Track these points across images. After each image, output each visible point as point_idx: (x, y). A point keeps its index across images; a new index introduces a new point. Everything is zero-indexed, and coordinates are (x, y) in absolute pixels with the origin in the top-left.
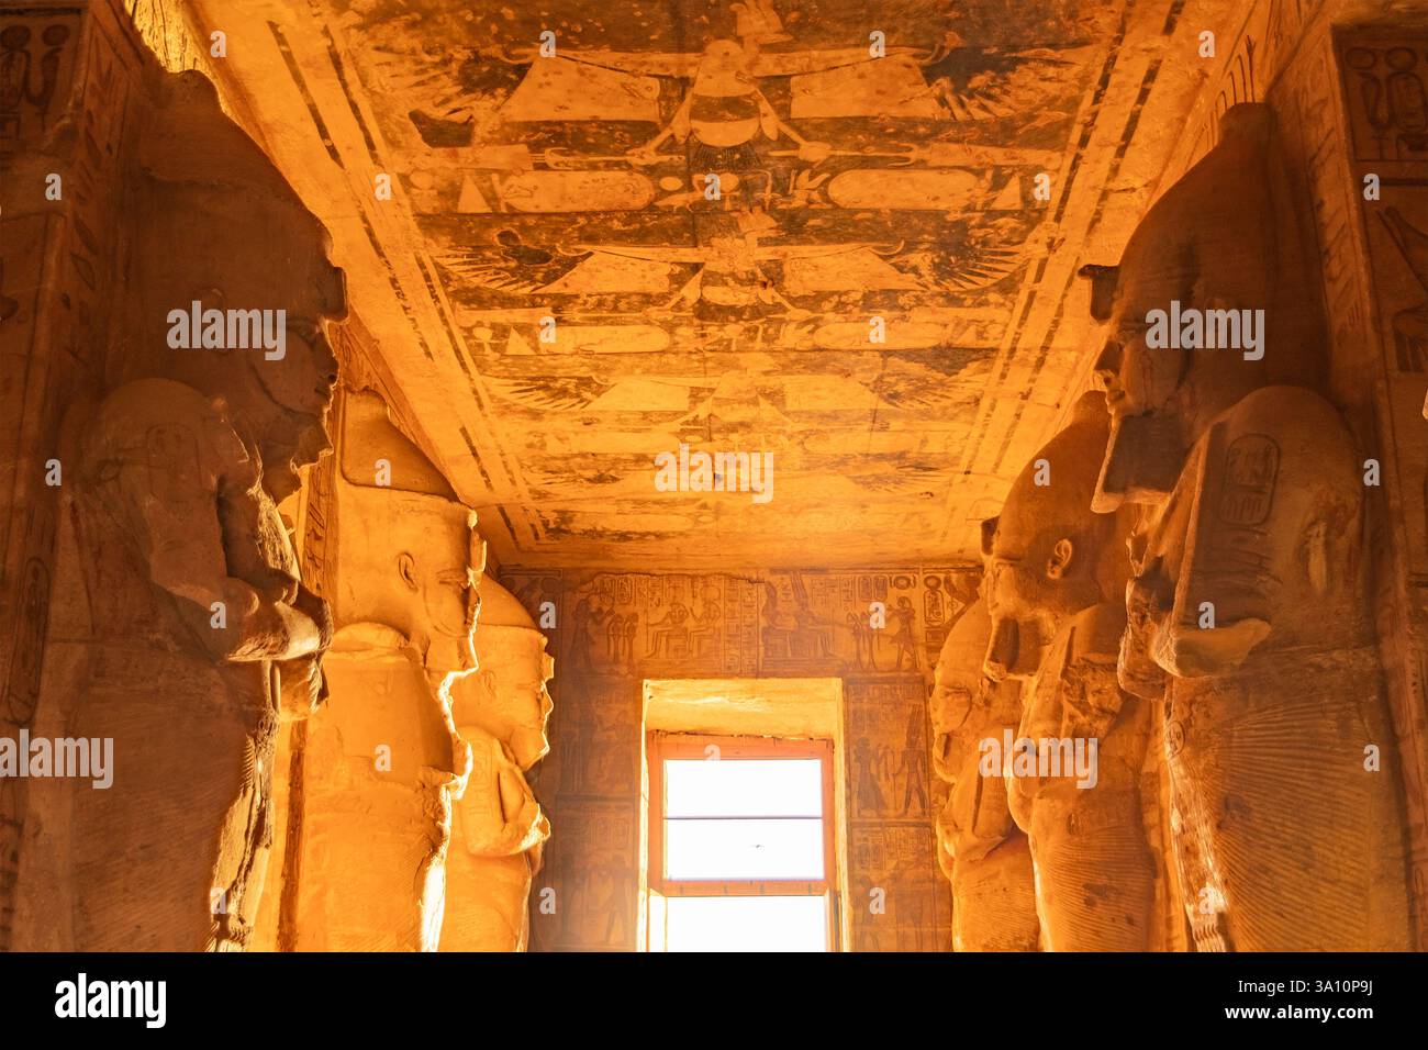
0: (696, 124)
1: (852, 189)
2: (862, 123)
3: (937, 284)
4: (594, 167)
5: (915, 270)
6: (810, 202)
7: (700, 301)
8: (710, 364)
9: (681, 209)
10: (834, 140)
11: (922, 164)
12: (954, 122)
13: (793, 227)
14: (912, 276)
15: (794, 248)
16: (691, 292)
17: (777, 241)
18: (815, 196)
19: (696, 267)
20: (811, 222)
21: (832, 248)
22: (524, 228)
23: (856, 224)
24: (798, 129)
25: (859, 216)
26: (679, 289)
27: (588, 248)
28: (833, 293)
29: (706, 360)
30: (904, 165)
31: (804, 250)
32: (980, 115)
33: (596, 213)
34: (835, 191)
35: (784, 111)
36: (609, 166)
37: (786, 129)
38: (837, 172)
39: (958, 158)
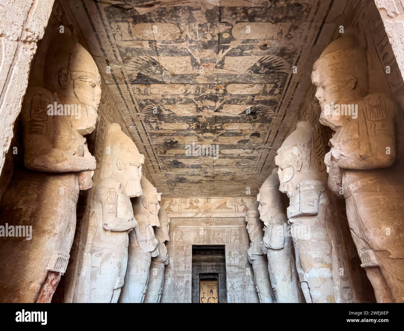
0: (213, 136)
1: (185, 126)
2: (185, 136)
3: (159, 106)
4: (232, 130)
5: (166, 110)
6: (192, 124)
7: (216, 102)
8: (216, 79)
9: (218, 123)
10: (189, 133)
11: (174, 130)
12: (170, 136)
13: (195, 119)
14: (166, 108)
15: (194, 115)
16: (218, 104)
17: (199, 116)
18: (191, 124)
19: (216, 111)
20: (191, 120)
21: (186, 115)
22: (250, 120)
23: (182, 120)
24: (196, 135)
25: (182, 121)
26: (221, 105)
27: (239, 116)
28: (183, 104)
29: (217, 81)
30: (177, 130)
31: (191, 115)
32: (166, 137)
33: (235, 122)
34: (188, 126)
35: (199, 137)
36: (230, 130)
38: (188, 129)
39: (166, 131)
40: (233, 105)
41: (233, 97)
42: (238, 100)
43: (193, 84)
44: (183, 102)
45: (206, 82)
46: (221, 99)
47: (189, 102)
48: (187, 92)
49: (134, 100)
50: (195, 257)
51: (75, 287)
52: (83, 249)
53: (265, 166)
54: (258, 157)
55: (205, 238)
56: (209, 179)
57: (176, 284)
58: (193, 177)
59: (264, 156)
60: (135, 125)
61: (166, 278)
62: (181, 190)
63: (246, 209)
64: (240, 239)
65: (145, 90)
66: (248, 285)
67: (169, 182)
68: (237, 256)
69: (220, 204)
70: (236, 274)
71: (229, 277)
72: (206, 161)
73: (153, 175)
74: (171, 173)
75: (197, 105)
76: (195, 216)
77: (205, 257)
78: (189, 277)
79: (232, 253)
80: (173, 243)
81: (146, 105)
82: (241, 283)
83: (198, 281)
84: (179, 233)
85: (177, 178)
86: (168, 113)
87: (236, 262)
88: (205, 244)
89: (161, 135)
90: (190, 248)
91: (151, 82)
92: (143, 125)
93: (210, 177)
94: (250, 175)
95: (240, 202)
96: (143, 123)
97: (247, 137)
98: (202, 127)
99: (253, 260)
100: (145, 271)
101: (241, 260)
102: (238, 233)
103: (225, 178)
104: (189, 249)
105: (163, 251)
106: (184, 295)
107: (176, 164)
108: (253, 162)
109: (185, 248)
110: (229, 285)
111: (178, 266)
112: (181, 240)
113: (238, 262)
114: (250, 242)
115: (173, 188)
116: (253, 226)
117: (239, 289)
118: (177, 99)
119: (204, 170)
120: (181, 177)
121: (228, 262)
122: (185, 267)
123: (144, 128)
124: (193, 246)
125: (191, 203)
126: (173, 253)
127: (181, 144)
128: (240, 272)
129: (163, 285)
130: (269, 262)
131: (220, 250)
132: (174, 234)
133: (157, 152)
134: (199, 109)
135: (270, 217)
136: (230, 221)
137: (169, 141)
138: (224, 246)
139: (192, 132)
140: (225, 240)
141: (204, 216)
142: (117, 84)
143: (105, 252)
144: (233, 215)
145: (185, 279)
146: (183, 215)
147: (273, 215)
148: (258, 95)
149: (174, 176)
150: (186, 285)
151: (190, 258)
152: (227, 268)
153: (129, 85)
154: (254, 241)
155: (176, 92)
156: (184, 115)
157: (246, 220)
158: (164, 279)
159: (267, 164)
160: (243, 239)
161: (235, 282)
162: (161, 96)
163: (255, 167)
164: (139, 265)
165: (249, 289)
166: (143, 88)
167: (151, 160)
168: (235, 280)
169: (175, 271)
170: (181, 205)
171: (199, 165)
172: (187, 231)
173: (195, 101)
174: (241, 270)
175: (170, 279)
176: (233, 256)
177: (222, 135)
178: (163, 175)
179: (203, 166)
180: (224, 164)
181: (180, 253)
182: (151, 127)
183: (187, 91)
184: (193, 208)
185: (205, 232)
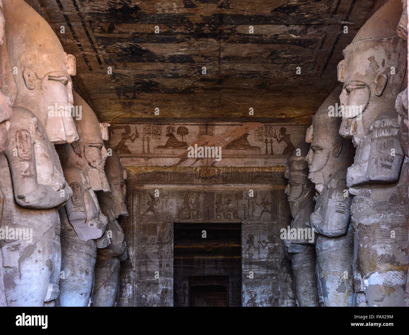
55: (201, 210)
56: (209, 85)
57: (144, 296)
59: (331, 40)
61: (124, 285)
66: (283, 298)
68: (264, 244)
69: (233, 139)
70: (262, 277)
71: (247, 284)
76: (178, 163)
80: (135, 218)
82: (271, 295)
84: (146, 199)
87: (262, 255)
88: (201, 220)
90: (170, 228)
93: (212, 80)
99: (293, 254)
102: (269, 199)
104: (168, 232)
109: (159, 229)
110: (246, 297)
111: (145, 264)
112: (150, 213)
113: (266, 256)
114: (291, 218)
115: (131, 104)
116: (299, 188)
121: (247, 255)
122: (161, 265)
124: (175, 224)
125: (171, 135)
126: (135, 239)
128: (268, 275)
132: (136, 200)
135: (327, 175)
138: (239, 226)
140: (241, 213)
141: (199, 163)
145: (161, 287)
146: (154, 162)
150: (163, 298)
151: (170, 247)
152: (244, 266)
154: (297, 217)
157: (287, 177)
158: (120, 287)
161: (258, 292)
168: (258, 290)
169: (140, 273)
170: (148, 139)
172: (163, 196)
174: (270, 272)
175: (131, 287)
181: (150, 238)
184: (174, 147)
185: (201, 198)
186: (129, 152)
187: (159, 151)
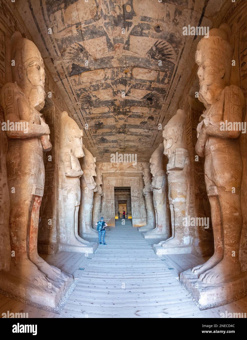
0: (124, 117)
1: (106, 110)
2: (107, 117)
3: (89, 94)
4: (137, 113)
5: (93, 96)
6: (111, 107)
7: (126, 86)
9: (127, 106)
10: (110, 115)
11: (100, 114)
12: (98, 119)
13: (112, 103)
14: (94, 95)
15: (112, 99)
17: (115, 100)
18: (110, 108)
19: (126, 95)
20: (110, 104)
21: (107, 99)
22: (148, 105)
23: (104, 104)
24: (114, 117)
26: (129, 89)
27: (141, 100)
28: (104, 89)
29: (126, 63)
30: (101, 113)
31: (110, 99)
32: (96, 120)
33: (139, 106)
34: (108, 109)
35: (115, 119)
36: (135, 113)
37: (115, 117)
38: (109, 112)
39: (95, 115)
40: (137, 90)
41: (138, 81)
42: (141, 85)
43: (110, 69)
44: (104, 87)
45: (119, 66)
46: (129, 83)
47: (108, 86)
48: (106, 77)
49: (73, 91)
50: (116, 193)
51: (57, 205)
52: (58, 187)
53: (155, 143)
54: (151, 135)
55: (121, 183)
56: (122, 150)
57: (107, 205)
58: (113, 149)
59: (155, 136)
60: (77, 113)
62: (107, 158)
63: (143, 169)
64: (140, 184)
65: (79, 80)
66: (142, 205)
67: (100, 153)
68: (136, 192)
69: (129, 166)
70: (136, 200)
71: (132, 202)
72: (120, 137)
73: (91, 148)
74: (101, 147)
75: (113, 89)
76: (115, 172)
77: (121, 193)
78: (113, 202)
79: (134, 191)
80: (105, 186)
81: (81, 94)
82: (138, 205)
83: (118, 204)
84: (107, 181)
85: (104, 150)
86: (95, 99)
87: (136, 195)
88: (121, 186)
89: (93, 118)
90: (113, 188)
91: (82, 71)
92: (81, 112)
93: (123, 148)
94: (146, 148)
95: (140, 164)
96: (81, 110)
97: (146, 120)
98: (118, 109)
99: (145, 194)
100: (91, 198)
101: (139, 194)
102: (138, 181)
103: (131, 150)
105: (100, 189)
106: (111, 209)
107: (103, 140)
108: (148, 139)
109: (111, 188)
110: (132, 205)
111: (107, 197)
112: (108, 184)
114: (144, 185)
115: (103, 157)
116: (147, 177)
117: (137, 207)
118: (99, 85)
119: (119, 144)
120: (106, 149)
121: (132, 195)
122: (111, 197)
123: (82, 114)
124: (115, 187)
125: (113, 165)
126: (105, 191)
127: (105, 124)
129: (101, 205)
130: (154, 195)
131: (128, 189)
132: (105, 181)
133: (91, 132)
134: (115, 94)
135: (156, 172)
136: (135, 175)
137: (97, 123)
138: (130, 187)
139: (111, 114)
140: (130, 184)
141: (120, 172)
142: (61, 80)
143: (68, 188)
144: (136, 172)
145: (112, 203)
146: (109, 172)
147: (158, 171)
148: (154, 81)
149: (103, 148)
150: (112, 205)
151: (113, 193)
152: (131, 197)
153: (68, 78)
154: (146, 185)
155: (99, 78)
156: (105, 100)
157: (143, 174)
158: (101, 203)
159: (156, 141)
160: (141, 184)
162: (89, 84)
163: (150, 142)
164: (88, 195)
165: (142, 207)
166: (76, 78)
167: (89, 139)
168: (135, 203)
169: (106, 199)
170: (107, 167)
171: (116, 140)
172: (111, 180)
173: (112, 86)
174: (138, 199)
175: (104, 203)
176: (134, 192)
177: (130, 116)
178: (97, 148)
179: (118, 141)
180: (132, 139)
181: (108, 190)
182: (86, 113)
183: (106, 75)
184: (114, 168)
185: (121, 181)
186: (103, 170)
187: (110, 169)
